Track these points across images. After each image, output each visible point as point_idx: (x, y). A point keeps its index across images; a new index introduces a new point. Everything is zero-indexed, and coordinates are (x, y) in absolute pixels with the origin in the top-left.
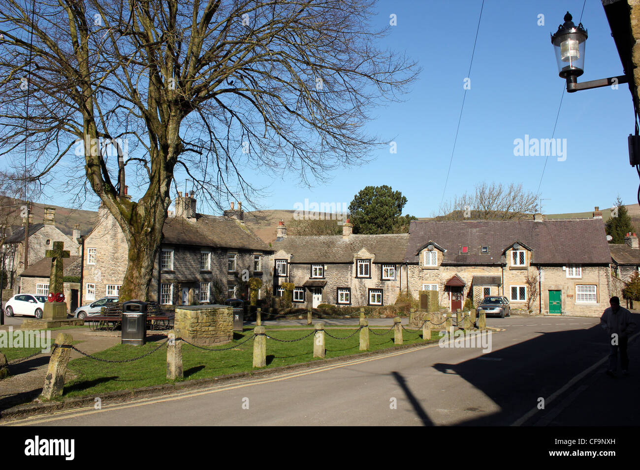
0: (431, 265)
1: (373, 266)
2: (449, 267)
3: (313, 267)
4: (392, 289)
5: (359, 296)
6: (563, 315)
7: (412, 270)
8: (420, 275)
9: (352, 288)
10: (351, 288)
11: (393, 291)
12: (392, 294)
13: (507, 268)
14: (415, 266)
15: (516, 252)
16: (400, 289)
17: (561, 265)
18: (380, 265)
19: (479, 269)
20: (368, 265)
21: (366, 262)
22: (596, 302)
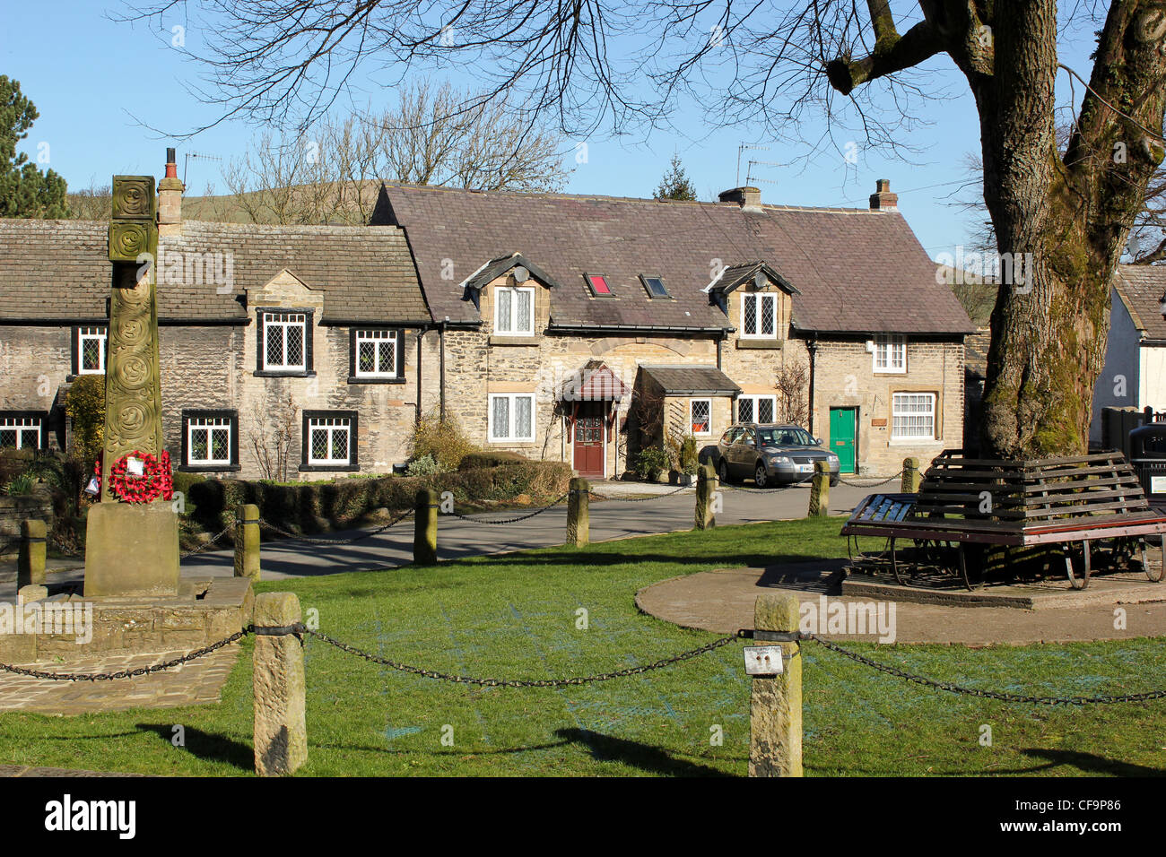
0: (515, 333)
1: (321, 333)
2: (568, 340)
3: (82, 337)
4: (389, 412)
5: (269, 439)
6: (861, 474)
7: (459, 347)
8: (482, 365)
9: (245, 411)
10: (241, 410)
11: (394, 416)
12: (390, 427)
13: (729, 344)
14: (466, 334)
15: (754, 298)
16: (418, 412)
17: (861, 337)
18: (346, 330)
19: (654, 344)
20: (300, 329)
21: (293, 319)
22: (933, 437)
